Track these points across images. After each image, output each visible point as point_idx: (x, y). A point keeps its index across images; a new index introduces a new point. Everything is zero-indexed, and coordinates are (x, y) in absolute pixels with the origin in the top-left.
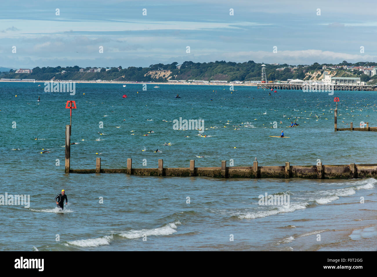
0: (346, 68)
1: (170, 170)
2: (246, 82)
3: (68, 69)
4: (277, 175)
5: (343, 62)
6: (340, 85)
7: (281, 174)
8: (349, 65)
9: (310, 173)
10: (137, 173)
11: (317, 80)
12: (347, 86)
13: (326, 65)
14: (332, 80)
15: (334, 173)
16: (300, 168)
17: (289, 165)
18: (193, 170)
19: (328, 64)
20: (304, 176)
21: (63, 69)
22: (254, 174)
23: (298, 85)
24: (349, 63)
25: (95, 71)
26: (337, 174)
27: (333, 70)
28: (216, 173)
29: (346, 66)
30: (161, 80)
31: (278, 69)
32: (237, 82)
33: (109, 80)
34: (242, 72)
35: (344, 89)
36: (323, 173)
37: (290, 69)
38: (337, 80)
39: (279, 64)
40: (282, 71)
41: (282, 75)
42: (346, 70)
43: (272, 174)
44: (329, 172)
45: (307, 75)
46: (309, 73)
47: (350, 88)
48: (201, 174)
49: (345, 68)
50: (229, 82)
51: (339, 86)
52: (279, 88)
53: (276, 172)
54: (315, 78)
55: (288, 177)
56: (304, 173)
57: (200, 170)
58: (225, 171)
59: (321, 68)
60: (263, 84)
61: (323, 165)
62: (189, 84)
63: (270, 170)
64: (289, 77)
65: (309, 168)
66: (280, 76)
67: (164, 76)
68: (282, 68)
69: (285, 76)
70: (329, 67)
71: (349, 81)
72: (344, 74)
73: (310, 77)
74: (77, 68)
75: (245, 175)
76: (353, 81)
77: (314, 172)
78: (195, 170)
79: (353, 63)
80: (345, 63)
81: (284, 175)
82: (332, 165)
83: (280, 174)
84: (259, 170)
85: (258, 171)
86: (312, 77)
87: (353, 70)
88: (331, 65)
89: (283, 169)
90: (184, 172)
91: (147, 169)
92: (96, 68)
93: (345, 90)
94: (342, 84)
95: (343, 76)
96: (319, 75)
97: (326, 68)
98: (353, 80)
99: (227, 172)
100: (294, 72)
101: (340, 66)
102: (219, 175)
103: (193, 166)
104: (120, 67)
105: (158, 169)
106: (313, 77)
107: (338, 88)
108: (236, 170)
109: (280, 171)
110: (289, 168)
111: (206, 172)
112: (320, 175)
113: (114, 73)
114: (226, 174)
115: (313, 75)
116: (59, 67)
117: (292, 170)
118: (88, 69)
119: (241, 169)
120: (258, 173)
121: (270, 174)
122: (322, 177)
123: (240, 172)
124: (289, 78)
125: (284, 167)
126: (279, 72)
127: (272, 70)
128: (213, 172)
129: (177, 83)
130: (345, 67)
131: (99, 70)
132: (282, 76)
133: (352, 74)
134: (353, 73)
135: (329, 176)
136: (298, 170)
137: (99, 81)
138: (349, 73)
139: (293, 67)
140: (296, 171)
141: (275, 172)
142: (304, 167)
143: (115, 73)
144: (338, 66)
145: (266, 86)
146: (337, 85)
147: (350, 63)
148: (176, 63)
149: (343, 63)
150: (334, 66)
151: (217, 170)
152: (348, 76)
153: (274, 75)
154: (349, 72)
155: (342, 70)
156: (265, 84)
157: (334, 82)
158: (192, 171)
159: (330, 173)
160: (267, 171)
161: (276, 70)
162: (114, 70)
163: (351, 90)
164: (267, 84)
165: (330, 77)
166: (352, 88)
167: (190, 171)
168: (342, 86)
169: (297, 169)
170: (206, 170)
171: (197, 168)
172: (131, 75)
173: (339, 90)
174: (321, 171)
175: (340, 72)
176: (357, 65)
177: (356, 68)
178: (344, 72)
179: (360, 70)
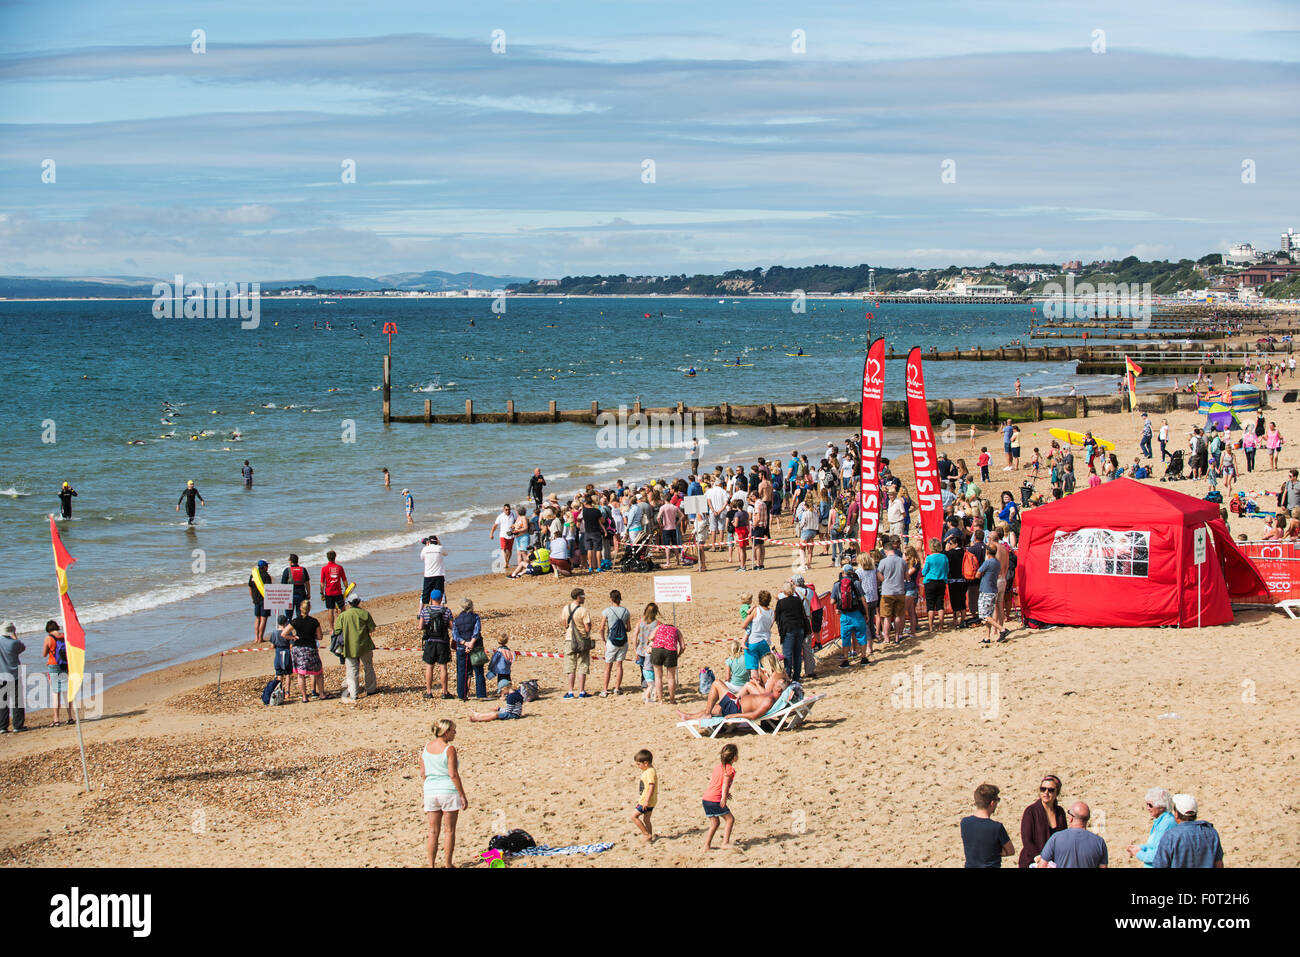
0: (995, 273)
2: (856, 294)
3: (611, 279)
5: (991, 264)
8: (999, 268)
12: (988, 298)
13: (967, 268)
14: (969, 289)
15: (744, 416)
19: (970, 268)
21: (604, 279)
24: (999, 265)
25: (649, 281)
26: (749, 418)
27: (976, 275)
29: (995, 270)
30: (739, 292)
31: (901, 275)
32: (845, 294)
33: (668, 293)
34: (851, 280)
35: (984, 301)
36: (730, 415)
37: (918, 275)
38: (974, 290)
39: (903, 269)
40: (906, 278)
41: (905, 283)
42: (994, 275)
44: (737, 415)
45: (939, 282)
46: (943, 280)
47: (992, 300)
50: (832, 294)
52: (893, 302)
54: (950, 287)
59: (960, 273)
61: (729, 406)
62: (779, 297)
64: (912, 286)
65: (710, 410)
67: (744, 286)
68: (906, 274)
69: (909, 285)
70: (971, 271)
71: (991, 290)
72: (992, 281)
73: (944, 285)
74: (623, 277)
77: (717, 415)
79: (1005, 266)
80: (994, 266)
82: (741, 406)
86: (947, 285)
87: (1003, 276)
88: (974, 269)
92: (650, 277)
93: (985, 303)
94: (981, 295)
95: (987, 284)
97: (966, 273)
98: (997, 290)
100: (922, 279)
101: (987, 269)
104: (684, 276)
113: (674, 283)
115: (949, 283)
116: (598, 277)
118: (639, 278)
126: (902, 278)
127: (893, 276)
129: (761, 296)
130: (992, 271)
131: (654, 280)
135: (736, 421)
137: (654, 295)
138: (998, 280)
139: (921, 271)
143: (676, 283)
144: (983, 270)
145: (873, 300)
146: (973, 296)
147: (1001, 266)
148: (761, 269)
149: (991, 266)
150: (978, 270)
152: (996, 284)
153: (895, 283)
154: (999, 278)
155: (989, 276)
156: (873, 296)
157: (970, 292)
159: (739, 417)
161: (898, 276)
162: (675, 279)
163: (994, 303)
164: (875, 296)
165: (964, 285)
166: (995, 300)
169: (693, 412)
172: (698, 286)
173: (972, 303)
174: (726, 413)
175: (985, 278)
176: (1011, 267)
177: (1008, 273)
178: (990, 279)
179: (1014, 275)
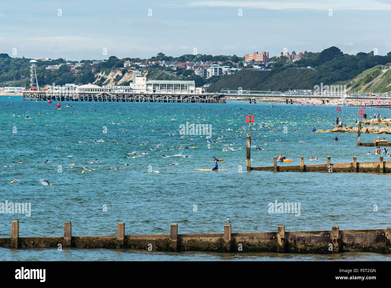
0: (164, 65)
1: (83, 239)
4: (263, 247)
5: (158, 54)
6: (162, 93)
7: (270, 245)
8: (169, 59)
9: (318, 244)
10: (27, 246)
11: (116, 84)
12: (173, 96)
13: (131, 60)
14: (147, 84)
15: (359, 242)
16: (303, 236)
17: (284, 230)
18: (122, 239)
19: (133, 59)
20: (308, 249)
22: (225, 245)
23: (90, 94)
24: (168, 56)
26: (364, 246)
27: (142, 67)
28: (161, 245)
29: (164, 62)
31: (49, 68)
35: (167, 99)
36: (340, 243)
37: (70, 67)
38: (155, 85)
39: (50, 59)
40: (56, 71)
41: (55, 77)
42: (164, 68)
43: (254, 245)
44: (351, 242)
45: (97, 76)
46: (102, 74)
47: (177, 98)
48: (135, 246)
49: (162, 65)
51: (159, 96)
52: (59, 99)
53: (262, 241)
54: (111, 82)
55: (282, 250)
56: (309, 244)
57: (134, 238)
58: (176, 241)
59: (122, 66)
60: (32, 91)
61: (341, 231)
63: (251, 240)
64: (68, 80)
65: (317, 235)
66: (53, 78)
68: (56, 66)
69: (61, 79)
70: (136, 63)
72: (162, 75)
73: (103, 79)
75: (209, 247)
76: (183, 87)
77: (326, 242)
78: (126, 240)
79: (174, 57)
80: (161, 57)
81: (275, 247)
82: (355, 231)
83: (268, 245)
84: (233, 239)
85: (231, 240)
86: (108, 79)
87: (175, 69)
88: (138, 60)
89: (274, 237)
90: (107, 242)
91: (45, 238)
93: (169, 102)
95: (159, 78)
96: (118, 76)
97: (130, 65)
98: (183, 85)
99: (180, 242)
100: (76, 72)
101: (154, 61)
102: (166, 247)
103: (123, 232)
105: (63, 238)
106: (108, 81)
107: (158, 99)
108: (194, 238)
109: (269, 240)
110: (284, 235)
111: (143, 242)
112: (337, 247)
114: (177, 246)
115: (109, 77)
117: (288, 239)
119: (203, 238)
120: (231, 244)
121: (252, 246)
122: (339, 251)
123: (202, 243)
124: (67, 82)
125: (275, 234)
126: (51, 72)
128: (156, 243)
130: (162, 63)
132: (57, 78)
133: (175, 76)
134: (176, 73)
135: (350, 249)
136: (299, 239)
139: (74, 63)
140: (295, 241)
141: (260, 242)
142: (309, 234)
144: (150, 62)
145: (37, 96)
146: (156, 93)
147: (170, 57)
149: (158, 57)
150: (143, 61)
151: (163, 240)
152: (167, 78)
153: (43, 77)
154: (170, 72)
155: (158, 69)
156: (36, 91)
157: (151, 88)
158: (120, 241)
159: (353, 244)
160: (247, 240)
161: (46, 68)
163: (179, 102)
164: (38, 91)
165: (144, 80)
166: (181, 98)
167: (118, 241)
168: (163, 95)
169: (296, 237)
170: (144, 240)
171: (129, 236)
173: (159, 101)
174: (338, 240)
175: (153, 71)
176: (183, 59)
177: (181, 65)
178: (160, 72)
179: (188, 68)
